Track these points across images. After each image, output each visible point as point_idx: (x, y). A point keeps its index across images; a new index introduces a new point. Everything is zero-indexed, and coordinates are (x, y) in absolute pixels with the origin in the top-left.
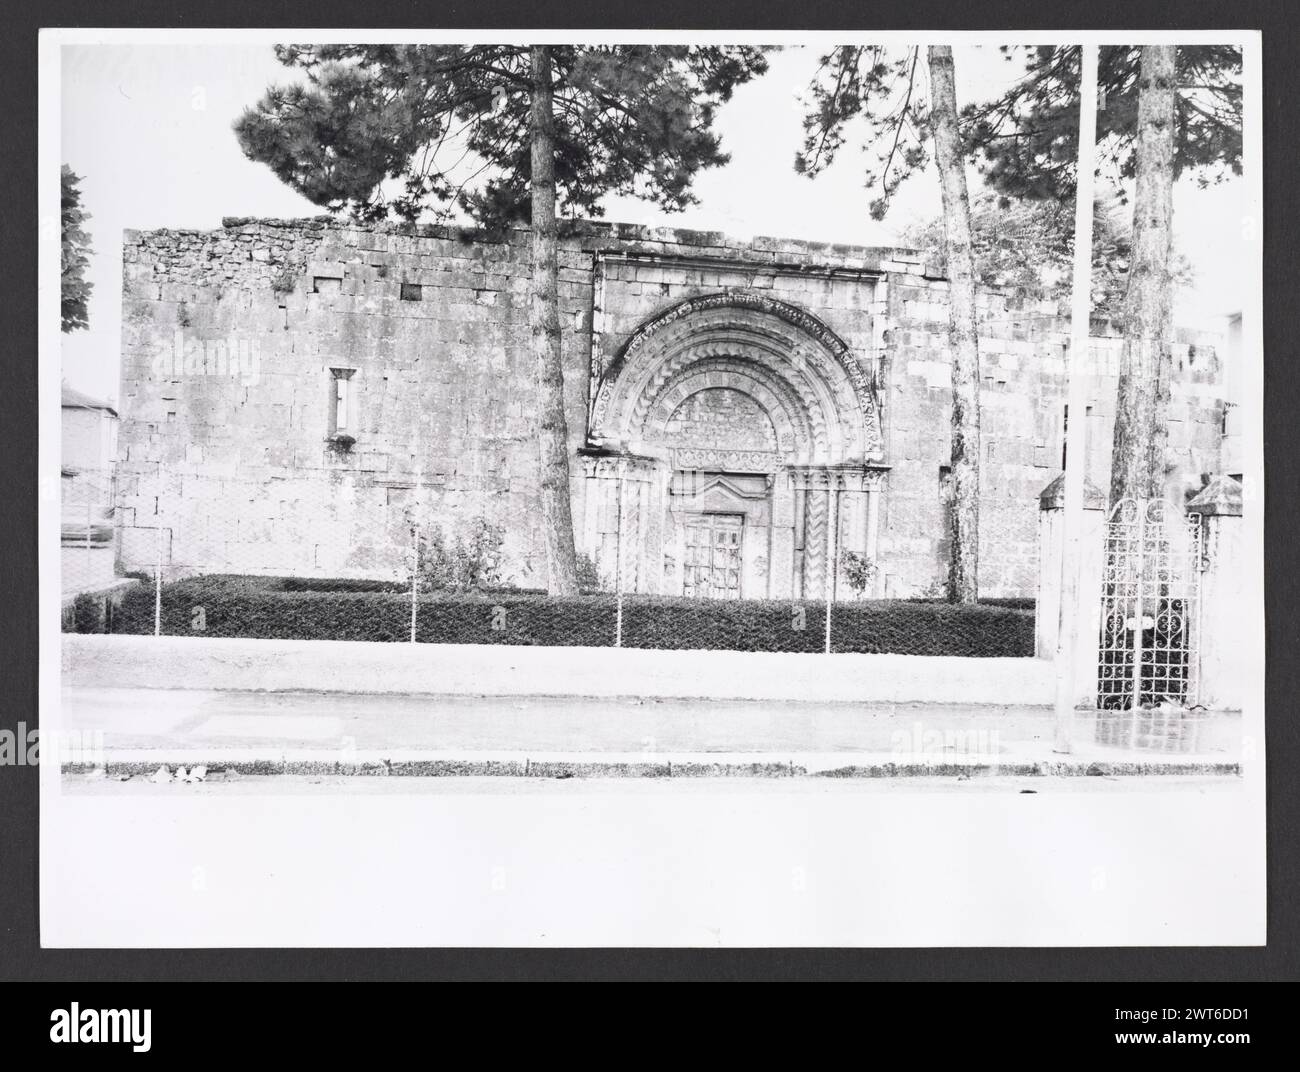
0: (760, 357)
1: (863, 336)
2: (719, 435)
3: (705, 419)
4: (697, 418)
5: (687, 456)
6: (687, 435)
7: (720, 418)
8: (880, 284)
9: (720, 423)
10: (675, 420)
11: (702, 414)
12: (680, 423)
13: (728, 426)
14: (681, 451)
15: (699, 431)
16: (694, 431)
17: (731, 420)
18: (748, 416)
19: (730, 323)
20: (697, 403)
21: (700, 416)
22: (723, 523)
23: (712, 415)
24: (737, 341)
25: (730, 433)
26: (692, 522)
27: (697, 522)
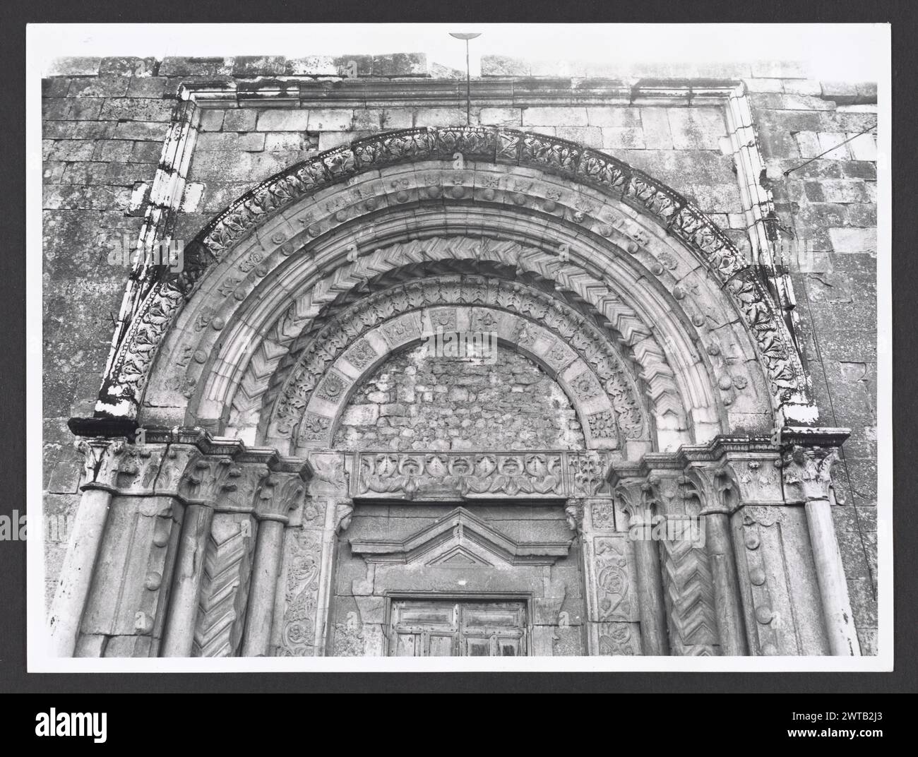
0: (518, 257)
1: (720, 191)
2: (458, 427)
3: (428, 397)
4: (410, 397)
5: (382, 466)
6: (390, 431)
7: (460, 395)
8: (734, 103)
9: (458, 405)
10: (367, 402)
11: (421, 388)
12: (375, 408)
13: (476, 409)
14: (370, 459)
15: (414, 422)
16: (404, 421)
17: (482, 397)
18: (520, 389)
19: (442, 189)
20: (411, 371)
21: (417, 393)
22: (480, 623)
23: (442, 389)
24: (466, 233)
25: (480, 423)
26: (410, 622)
27: (419, 621)
